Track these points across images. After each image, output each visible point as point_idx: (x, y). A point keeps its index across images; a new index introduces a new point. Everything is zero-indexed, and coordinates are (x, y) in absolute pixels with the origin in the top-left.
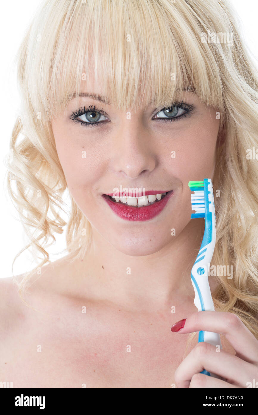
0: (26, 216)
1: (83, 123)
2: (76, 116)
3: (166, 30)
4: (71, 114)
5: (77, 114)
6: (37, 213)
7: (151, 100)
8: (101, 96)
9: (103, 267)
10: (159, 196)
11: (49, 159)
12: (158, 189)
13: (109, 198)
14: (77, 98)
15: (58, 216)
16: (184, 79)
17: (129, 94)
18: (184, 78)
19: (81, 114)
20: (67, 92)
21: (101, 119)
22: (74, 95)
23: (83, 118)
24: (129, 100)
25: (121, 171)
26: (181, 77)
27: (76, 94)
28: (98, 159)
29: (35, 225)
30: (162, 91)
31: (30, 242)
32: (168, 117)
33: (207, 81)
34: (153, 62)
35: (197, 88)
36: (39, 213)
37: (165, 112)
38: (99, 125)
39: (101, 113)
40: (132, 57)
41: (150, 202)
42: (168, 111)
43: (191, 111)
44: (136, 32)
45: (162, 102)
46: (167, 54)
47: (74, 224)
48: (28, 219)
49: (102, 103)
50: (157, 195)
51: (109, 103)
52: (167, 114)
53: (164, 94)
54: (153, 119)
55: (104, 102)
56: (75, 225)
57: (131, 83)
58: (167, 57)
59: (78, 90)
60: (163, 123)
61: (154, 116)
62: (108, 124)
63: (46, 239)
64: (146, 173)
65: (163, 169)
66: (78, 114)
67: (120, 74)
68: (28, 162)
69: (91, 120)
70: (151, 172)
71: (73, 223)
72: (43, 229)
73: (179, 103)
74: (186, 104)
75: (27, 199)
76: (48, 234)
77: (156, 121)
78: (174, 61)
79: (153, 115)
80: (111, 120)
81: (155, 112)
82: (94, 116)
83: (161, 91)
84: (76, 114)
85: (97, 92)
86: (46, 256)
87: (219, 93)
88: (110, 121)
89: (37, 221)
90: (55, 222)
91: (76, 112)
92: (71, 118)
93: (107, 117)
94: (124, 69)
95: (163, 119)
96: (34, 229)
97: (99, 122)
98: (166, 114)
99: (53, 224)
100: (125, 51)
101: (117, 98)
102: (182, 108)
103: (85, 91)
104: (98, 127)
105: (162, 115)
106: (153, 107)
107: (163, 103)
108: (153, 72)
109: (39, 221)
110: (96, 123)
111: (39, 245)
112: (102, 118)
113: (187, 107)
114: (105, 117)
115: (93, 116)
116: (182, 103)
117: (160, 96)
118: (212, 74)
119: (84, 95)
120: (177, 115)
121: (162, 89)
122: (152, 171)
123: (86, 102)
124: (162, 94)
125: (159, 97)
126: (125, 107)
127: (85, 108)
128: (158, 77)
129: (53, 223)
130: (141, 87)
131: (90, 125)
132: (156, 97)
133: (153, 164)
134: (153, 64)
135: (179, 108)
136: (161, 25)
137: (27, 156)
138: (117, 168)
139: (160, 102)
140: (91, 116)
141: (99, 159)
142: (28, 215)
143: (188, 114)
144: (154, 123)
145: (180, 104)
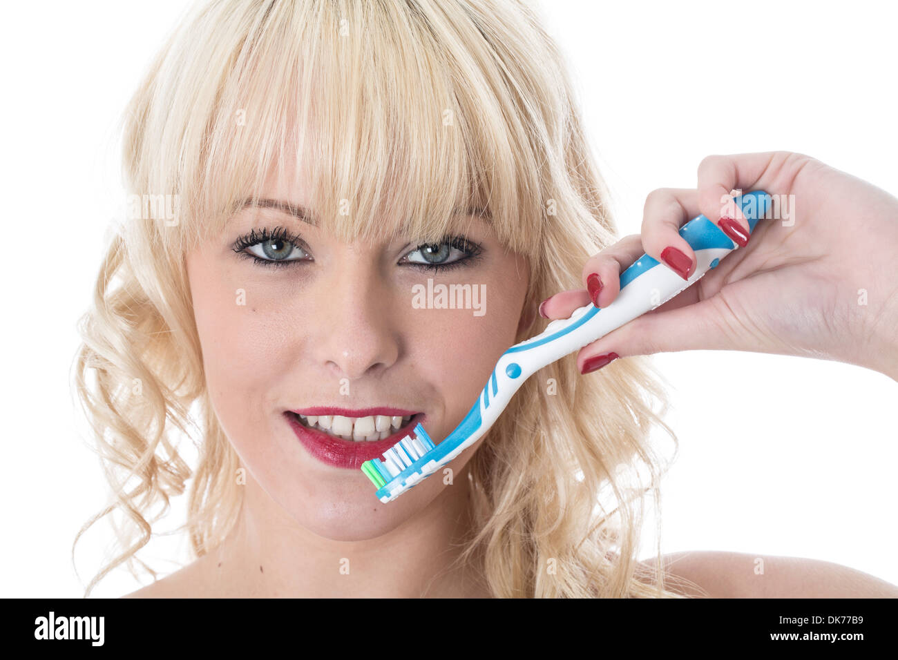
0: (110, 443)
1: (258, 259)
2: (244, 246)
3: (445, 91)
4: (235, 239)
5: (247, 241)
6: (135, 439)
7: (402, 225)
8: (304, 208)
9: (261, 569)
10: (397, 421)
11: (176, 329)
12: (398, 406)
13: (294, 418)
14: (253, 210)
15: (175, 455)
16: (471, 190)
17: (362, 208)
18: (471, 188)
19: (255, 242)
20: (234, 196)
21: (292, 256)
22: (249, 202)
23: (258, 250)
24: (360, 222)
25: (329, 362)
26: (466, 186)
27: (254, 199)
28: (283, 336)
29: (131, 466)
30: (427, 211)
31: (116, 499)
32: (429, 263)
33: (516, 197)
34: (415, 151)
35: (494, 213)
36: (141, 442)
37: (425, 252)
38: (290, 265)
39: (298, 242)
40: (373, 137)
41: (378, 430)
42: (429, 250)
43: (478, 257)
44: (386, 89)
45: (422, 232)
46: (445, 138)
47: (207, 477)
48: (114, 449)
49: (303, 223)
50: (394, 418)
51: (317, 224)
52: (427, 257)
53: (429, 216)
54: (399, 264)
55: (309, 221)
56: (210, 479)
57: (368, 189)
58: (443, 145)
59: (258, 193)
60: (419, 274)
61: (402, 258)
62: (308, 267)
63: (147, 497)
64: (378, 370)
65: (412, 366)
66: (249, 241)
67: (349, 166)
68: (130, 331)
69: (273, 256)
70: (387, 369)
71: (204, 475)
72: (146, 475)
73: (456, 238)
74: (469, 242)
75: (117, 408)
76: (153, 487)
77: (406, 268)
78: (456, 155)
79: (400, 256)
80: (316, 260)
81: (405, 251)
82: (280, 247)
83: (425, 209)
84: (245, 242)
85: (297, 199)
86: (146, 534)
87: (534, 225)
88: (313, 261)
89: (134, 457)
90: (168, 465)
91: (246, 238)
92: (234, 247)
93: (307, 252)
94: (357, 158)
95: (421, 265)
96: (126, 472)
97: (290, 261)
98: (425, 257)
99: (165, 469)
100: (361, 124)
101: (335, 215)
102: (461, 248)
103: (271, 196)
104: (288, 270)
105: (417, 257)
106: (404, 239)
107: (425, 234)
108: (412, 172)
109: (139, 457)
110: (284, 262)
111: (133, 507)
112: (296, 254)
113: (470, 248)
114: (304, 252)
115: (277, 246)
116: (462, 239)
117: (421, 219)
118: (527, 186)
119: (268, 203)
120: (448, 260)
121: (428, 206)
122: (391, 367)
123: (271, 219)
124: (426, 217)
125: (419, 221)
126: (349, 235)
127: (265, 230)
128: (421, 180)
129: (165, 466)
130: (386, 197)
131: (272, 265)
132: (412, 221)
133: (394, 353)
134: (414, 155)
135: (453, 248)
136: (437, 81)
137: (129, 318)
138: (322, 354)
139: (420, 231)
140: (274, 247)
141: (285, 335)
142: (115, 441)
143: (469, 261)
144: (401, 271)
145: (458, 241)
